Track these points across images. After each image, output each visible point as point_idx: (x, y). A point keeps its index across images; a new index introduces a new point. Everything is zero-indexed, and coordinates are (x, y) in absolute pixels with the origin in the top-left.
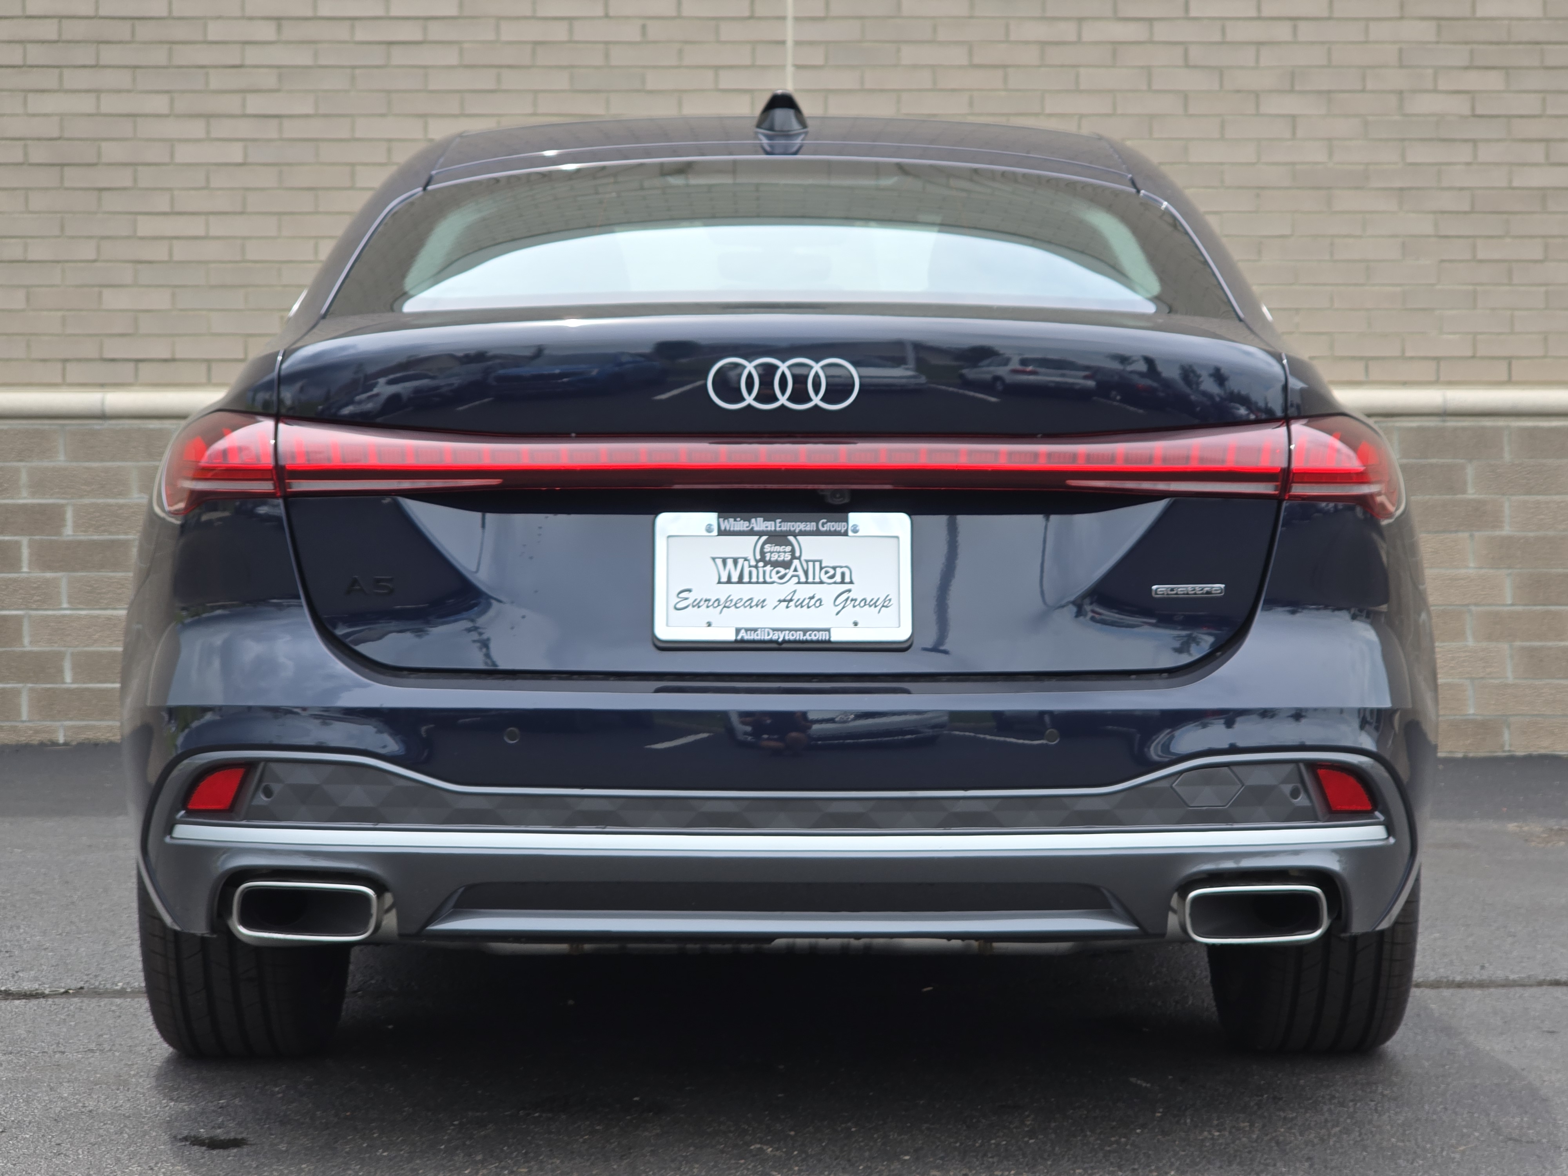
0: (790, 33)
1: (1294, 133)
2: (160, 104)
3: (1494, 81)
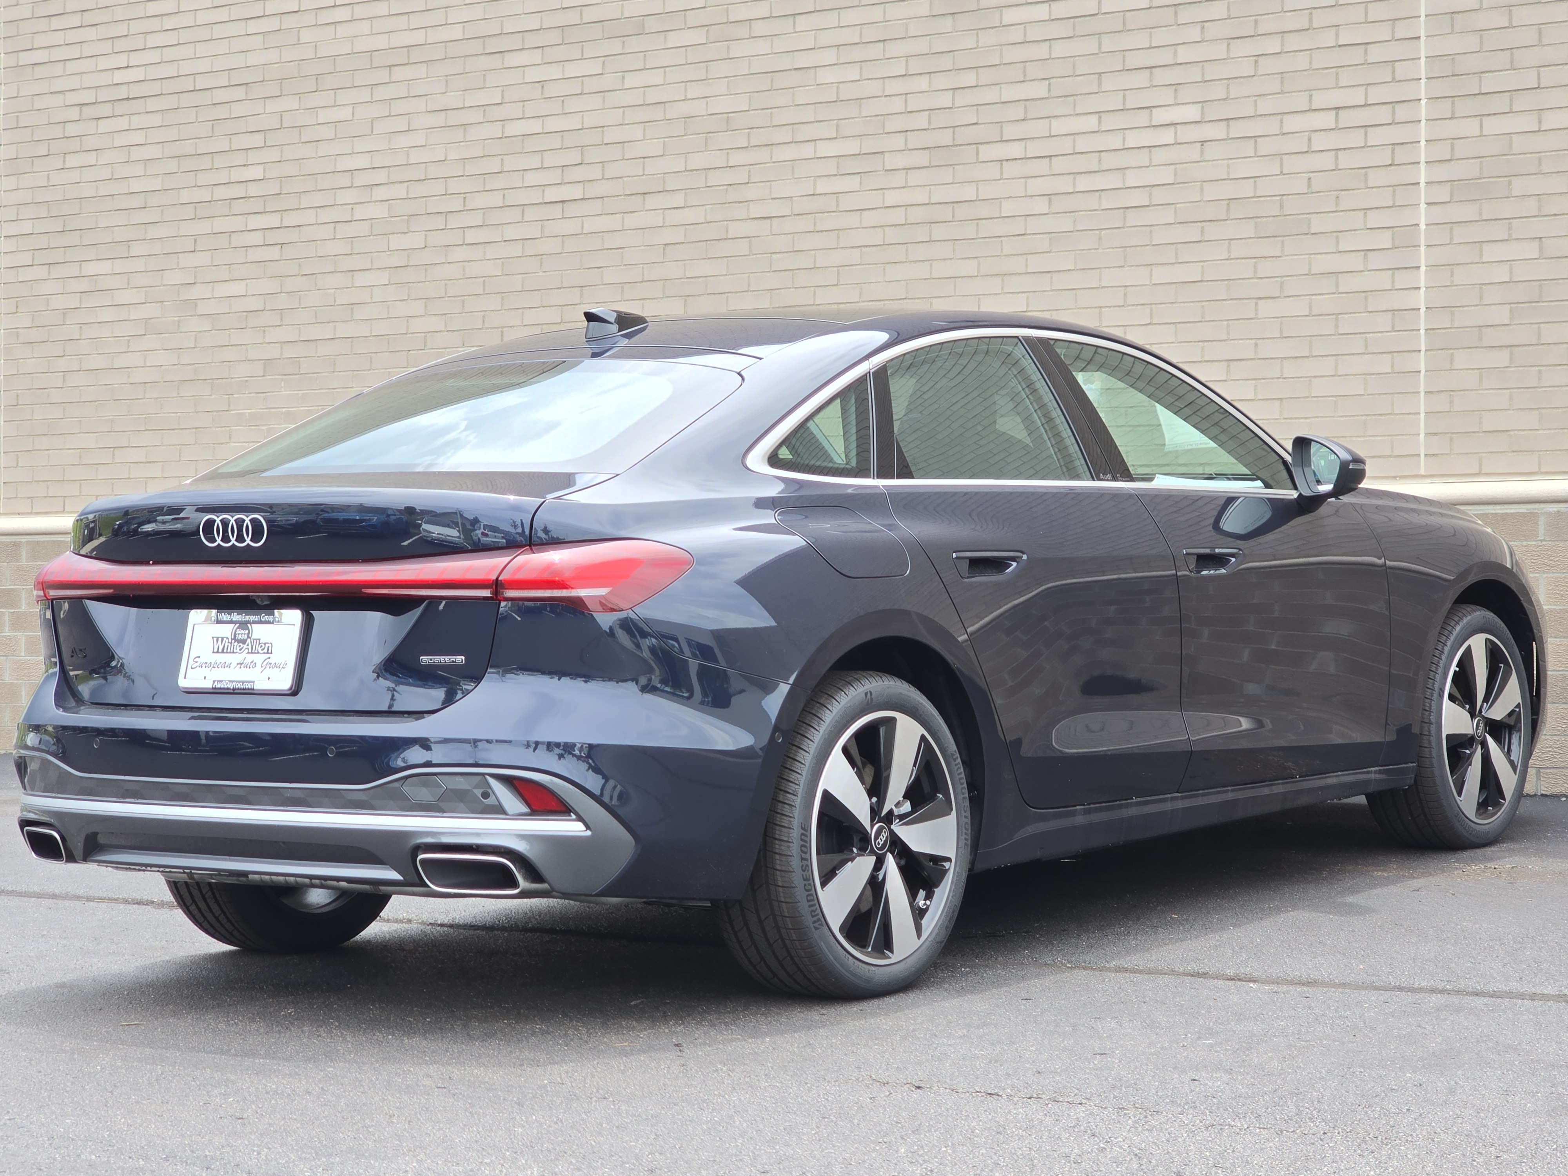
0: (1423, 175)
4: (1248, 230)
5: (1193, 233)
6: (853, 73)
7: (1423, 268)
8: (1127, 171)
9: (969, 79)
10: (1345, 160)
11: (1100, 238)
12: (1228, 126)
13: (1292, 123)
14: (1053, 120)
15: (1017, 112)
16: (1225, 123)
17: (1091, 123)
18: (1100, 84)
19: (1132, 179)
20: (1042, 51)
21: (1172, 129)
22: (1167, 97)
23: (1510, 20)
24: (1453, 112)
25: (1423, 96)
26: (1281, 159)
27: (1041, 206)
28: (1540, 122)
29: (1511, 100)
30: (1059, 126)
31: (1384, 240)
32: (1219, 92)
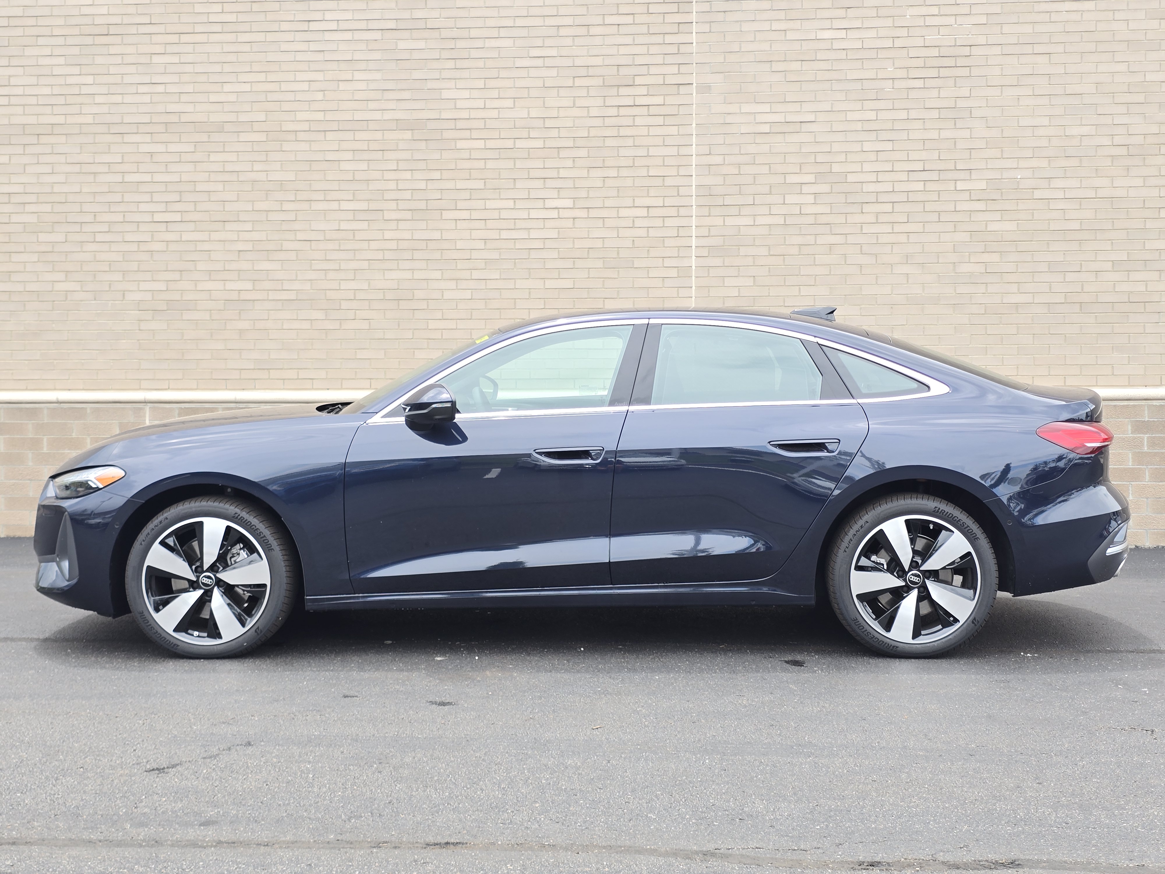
0: (694, 242)
1: (908, 281)
2: (437, 275)
3: (995, 257)
4: (599, 264)
5: (569, 264)
6: (364, 166)
7: (694, 288)
8: (531, 230)
9: (437, 175)
10: (652, 233)
11: (515, 263)
12: (588, 211)
13: (623, 212)
14: (487, 201)
15: (466, 195)
16: (586, 210)
17: (510, 204)
18: (515, 184)
19: (534, 234)
20: (481, 164)
21: (556, 210)
22: (554, 194)
23: (739, 171)
24: (710, 213)
25: (694, 204)
26: (618, 230)
27: (480, 245)
28: (754, 221)
29: (740, 210)
30: (490, 204)
31: (674, 273)
32: (583, 194)
